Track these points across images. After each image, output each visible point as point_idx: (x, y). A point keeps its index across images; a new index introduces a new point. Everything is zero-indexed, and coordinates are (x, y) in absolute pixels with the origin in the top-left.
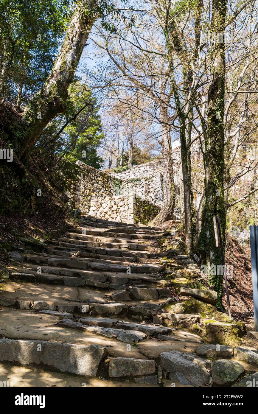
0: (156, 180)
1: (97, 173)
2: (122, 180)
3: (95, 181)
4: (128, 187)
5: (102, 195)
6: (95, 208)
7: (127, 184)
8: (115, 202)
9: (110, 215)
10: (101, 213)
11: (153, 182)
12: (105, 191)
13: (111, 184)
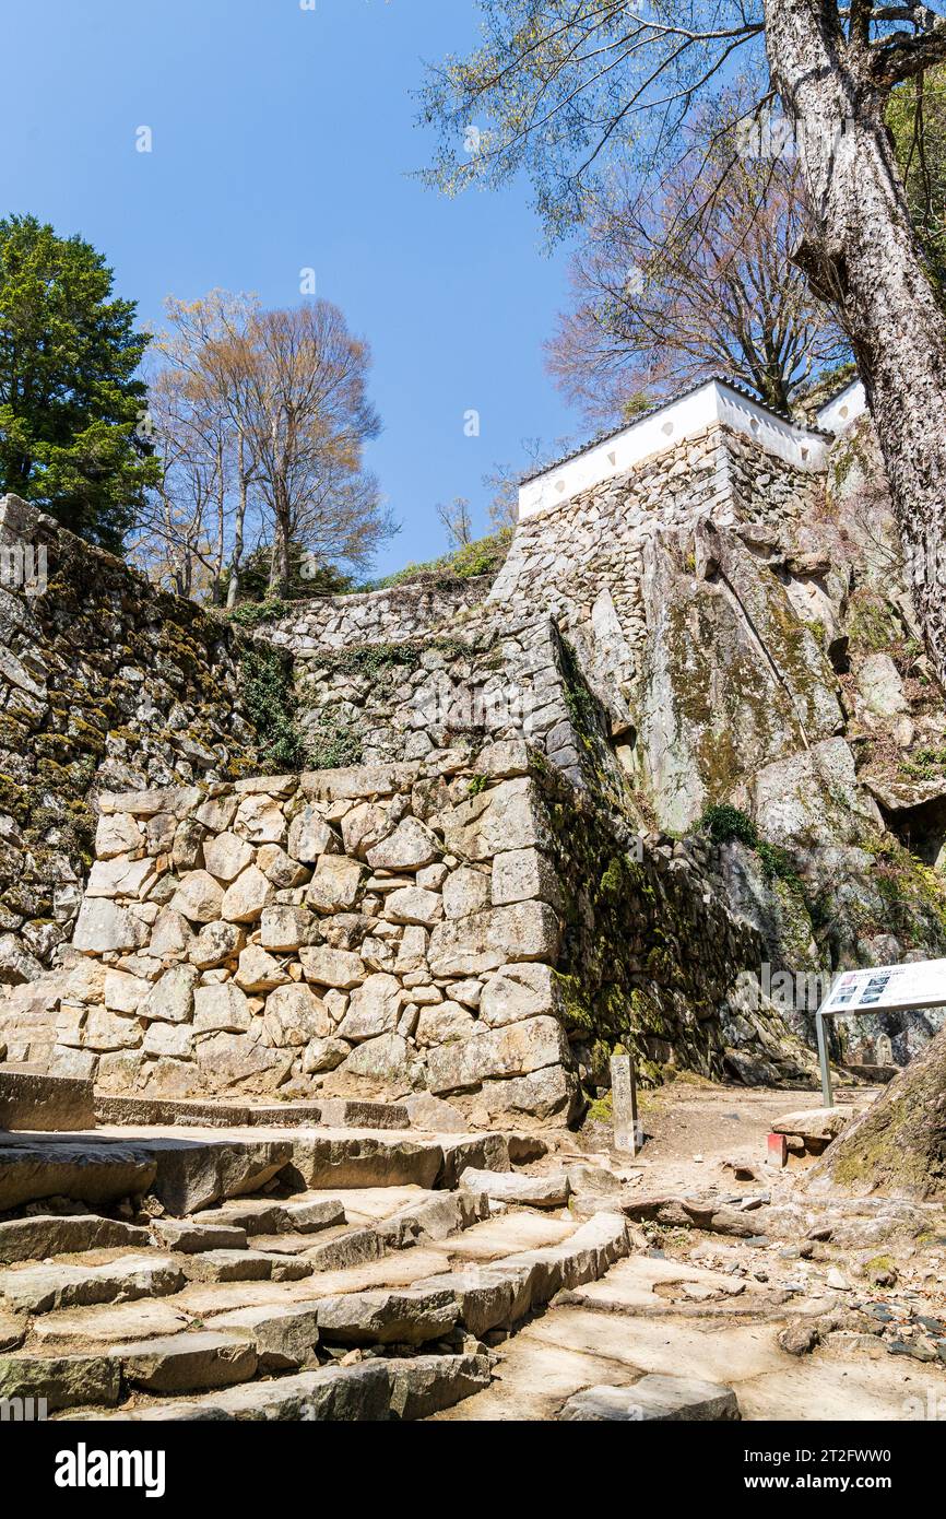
0: (522, 656)
1: (144, 595)
2: (293, 657)
3: (127, 650)
4: (334, 695)
5: (175, 743)
6: (132, 875)
7: (326, 678)
8: (335, 825)
9: (289, 954)
10: (196, 927)
11: (507, 669)
12: (191, 719)
13: (233, 675)
